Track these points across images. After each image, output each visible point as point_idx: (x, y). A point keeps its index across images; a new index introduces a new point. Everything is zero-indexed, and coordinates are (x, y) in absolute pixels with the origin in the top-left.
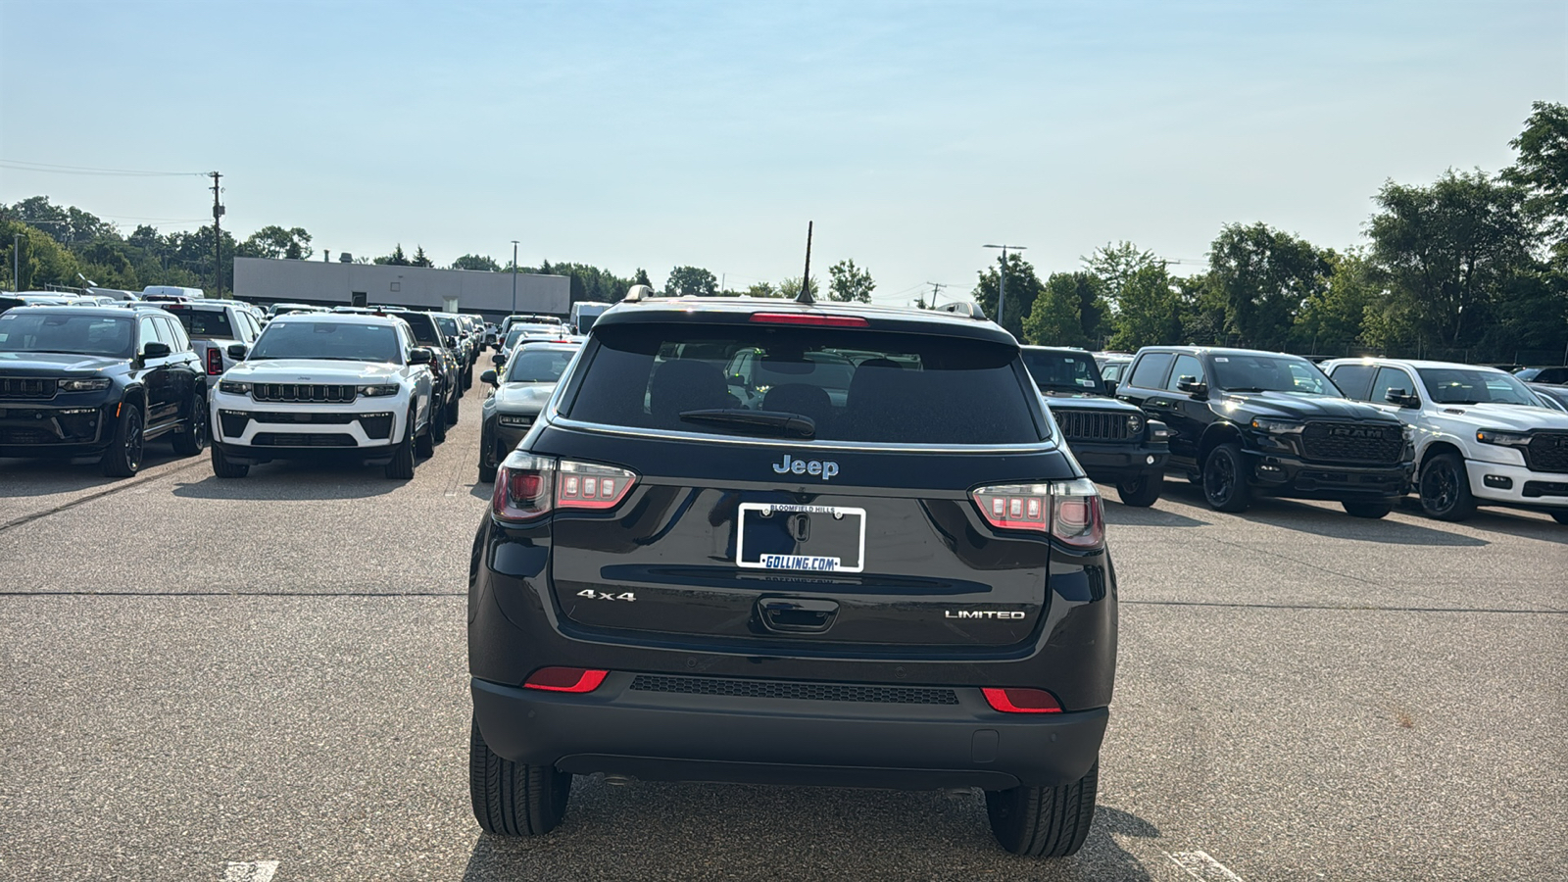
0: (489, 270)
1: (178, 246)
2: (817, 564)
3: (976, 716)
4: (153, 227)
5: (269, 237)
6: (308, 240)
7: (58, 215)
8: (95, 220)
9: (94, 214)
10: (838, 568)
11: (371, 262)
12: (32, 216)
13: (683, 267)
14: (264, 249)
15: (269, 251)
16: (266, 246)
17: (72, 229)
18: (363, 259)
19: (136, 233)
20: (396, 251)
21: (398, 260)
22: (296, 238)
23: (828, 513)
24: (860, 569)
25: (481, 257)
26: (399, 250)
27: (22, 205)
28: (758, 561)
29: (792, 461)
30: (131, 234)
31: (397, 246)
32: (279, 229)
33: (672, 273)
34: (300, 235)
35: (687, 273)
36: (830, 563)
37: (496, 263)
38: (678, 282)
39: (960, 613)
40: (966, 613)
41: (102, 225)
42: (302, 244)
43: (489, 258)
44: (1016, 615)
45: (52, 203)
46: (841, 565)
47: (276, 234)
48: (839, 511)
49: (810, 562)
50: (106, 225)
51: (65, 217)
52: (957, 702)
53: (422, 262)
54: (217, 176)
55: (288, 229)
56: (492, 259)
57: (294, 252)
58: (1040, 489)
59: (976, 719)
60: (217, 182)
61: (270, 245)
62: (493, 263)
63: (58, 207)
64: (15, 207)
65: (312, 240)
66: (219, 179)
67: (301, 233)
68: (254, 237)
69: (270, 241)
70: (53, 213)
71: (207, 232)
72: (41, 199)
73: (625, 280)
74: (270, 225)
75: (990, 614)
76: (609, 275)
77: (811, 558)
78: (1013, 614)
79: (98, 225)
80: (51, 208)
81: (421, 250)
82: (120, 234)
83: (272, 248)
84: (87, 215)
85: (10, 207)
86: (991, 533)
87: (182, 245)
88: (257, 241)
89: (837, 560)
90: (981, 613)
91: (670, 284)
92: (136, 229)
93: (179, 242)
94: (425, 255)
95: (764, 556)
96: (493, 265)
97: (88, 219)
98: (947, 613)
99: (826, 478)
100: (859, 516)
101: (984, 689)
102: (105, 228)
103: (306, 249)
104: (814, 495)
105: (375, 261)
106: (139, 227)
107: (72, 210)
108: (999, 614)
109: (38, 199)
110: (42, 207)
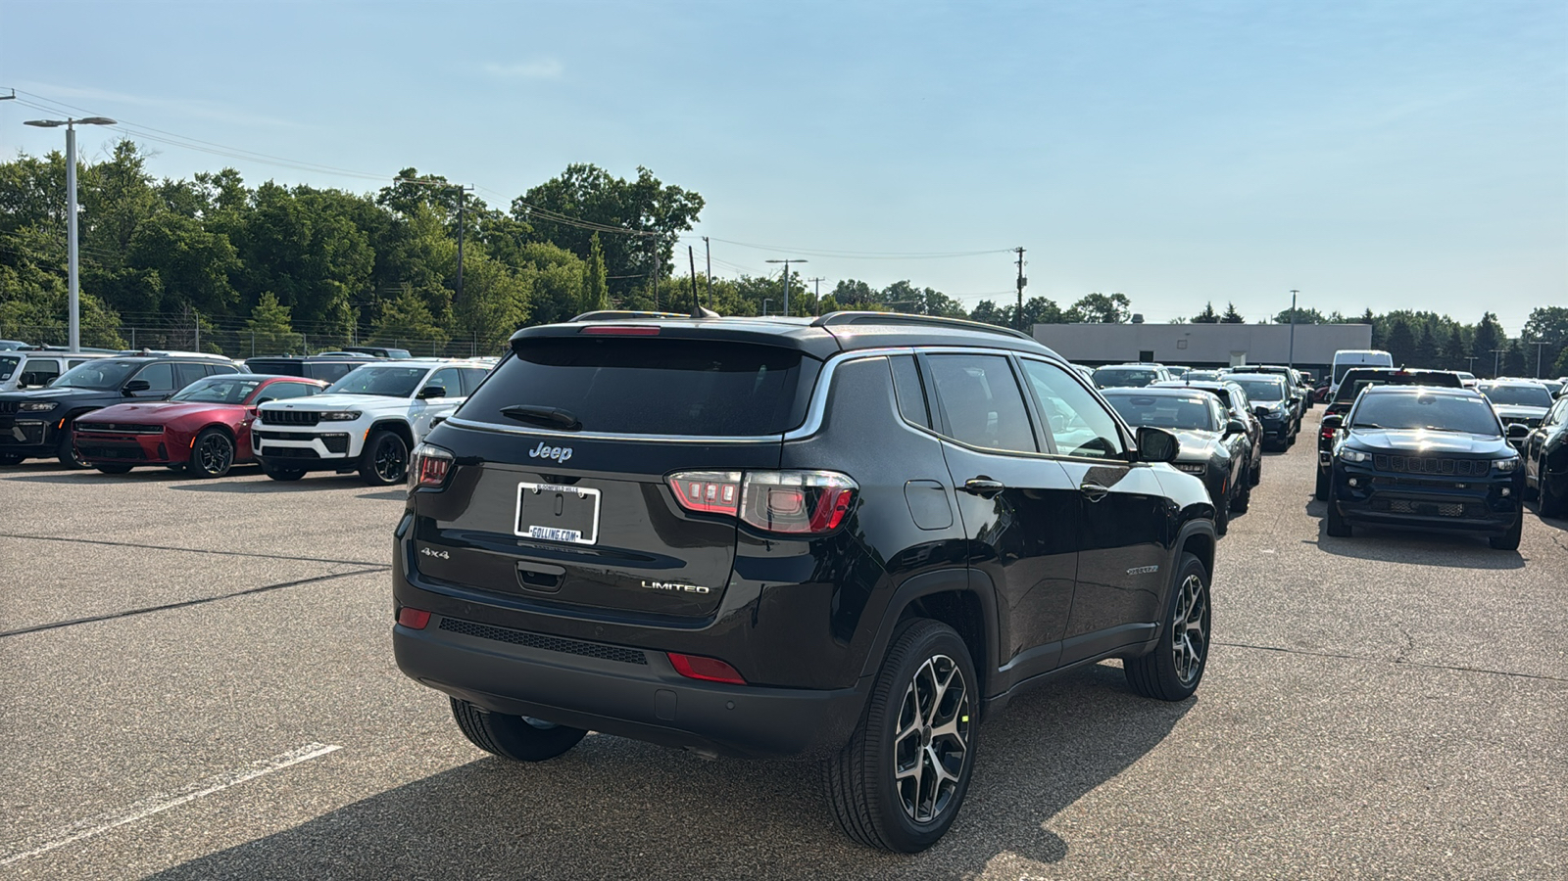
0: (1313, 323)
1: (1010, 317)
2: (564, 537)
3: (660, 677)
4: (992, 302)
5: (1091, 304)
6: (1126, 304)
7: (916, 296)
8: (945, 298)
9: (945, 293)
10: (578, 540)
11: (1187, 322)
12: (896, 299)
13: (1546, 308)
14: (1085, 315)
15: (1090, 317)
16: (1088, 313)
17: (927, 308)
18: (1180, 319)
19: (978, 308)
20: (1206, 309)
21: (1208, 318)
22: (1115, 304)
23: (574, 493)
24: (592, 542)
25: (1304, 310)
26: (1209, 308)
27: (890, 289)
28: (528, 532)
29: (544, 446)
30: (974, 309)
31: (1207, 304)
32: (1100, 295)
33: (1531, 316)
34: (1119, 300)
35: (1552, 314)
36: (573, 536)
37: (1321, 315)
38: (1538, 325)
39: (654, 584)
40: (658, 584)
41: (950, 302)
42: (1121, 309)
43: (1314, 310)
44: (701, 590)
45: (912, 286)
46: (582, 538)
47: (1097, 301)
48: (582, 491)
49: (560, 534)
50: (954, 302)
51: (921, 297)
52: (646, 663)
53: (1233, 319)
54: (1021, 251)
55: (1108, 295)
56: (1317, 311)
57: (1111, 317)
58: (736, 476)
59: (658, 679)
60: (1021, 256)
61: (1092, 311)
62: (1318, 315)
63: (917, 289)
64: (884, 292)
65: (1130, 304)
66: (1024, 253)
67: (1120, 298)
68: (1077, 305)
69: (1091, 308)
70: (913, 295)
71: (1035, 303)
72: (904, 283)
73: (1470, 326)
74: (1092, 293)
75: (678, 587)
76: (1449, 321)
77: (561, 530)
78: (698, 588)
79: (947, 303)
80: (911, 290)
81: (1231, 307)
82: (964, 310)
83: (1093, 314)
84: (939, 294)
85: (880, 292)
86: (684, 514)
87: (1013, 316)
88: (1079, 309)
89: (578, 533)
90: (671, 586)
91: (1529, 328)
92: (978, 304)
93: (1011, 314)
94: (1235, 312)
95: (532, 528)
96: (1318, 317)
97: (940, 297)
98: (643, 583)
99: (560, 461)
100: (594, 496)
101: (670, 654)
102: (952, 305)
103: (1125, 313)
104: (578, 479)
105: (1192, 320)
106: (981, 302)
107: (927, 291)
108: (686, 588)
109: (902, 283)
110: (905, 289)
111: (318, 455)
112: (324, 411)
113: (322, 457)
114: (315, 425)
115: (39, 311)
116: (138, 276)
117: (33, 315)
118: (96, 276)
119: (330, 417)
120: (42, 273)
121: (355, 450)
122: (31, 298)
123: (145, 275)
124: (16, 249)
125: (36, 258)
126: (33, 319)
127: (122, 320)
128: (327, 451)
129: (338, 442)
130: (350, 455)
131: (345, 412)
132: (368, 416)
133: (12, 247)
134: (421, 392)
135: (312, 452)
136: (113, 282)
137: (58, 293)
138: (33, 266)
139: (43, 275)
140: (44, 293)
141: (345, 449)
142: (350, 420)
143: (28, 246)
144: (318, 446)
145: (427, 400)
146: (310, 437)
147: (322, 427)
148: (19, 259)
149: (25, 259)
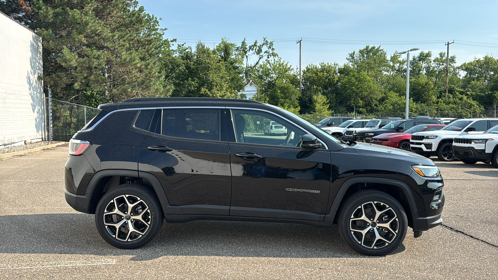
111: (423, 150)
112: (425, 135)
113: (424, 151)
114: (422, 140)
115: (457, 107)
116: (492, 94)
117: (455, 108)
118: (478, 95)
119: (427, 138)
120: (460, 95)
121: (434, 149)
122: (455, 103)
123: (494, 93)
124: (453, 88)
125: (459, 91)
126: (455, 109)
127: (485, 108)
128: (426, 149)
129: (429, 146)
130: (433, 150)
131: (431, 136)
132: (440, 137)
133: (452, 88)
134: (466, 129)
135: (421, 149)
136: (483, 96)
137: (464, 101)
138: (458, 93)
139: (460, 96)
140: (460, 101)
141: (431, 148)
142: (434, 138)
143: (457, 87)
144: (423, 147)
145: (469, 132)
146: (420, 144)
147: (425, 141)
148: (454, 91)
149: (455, 91)
